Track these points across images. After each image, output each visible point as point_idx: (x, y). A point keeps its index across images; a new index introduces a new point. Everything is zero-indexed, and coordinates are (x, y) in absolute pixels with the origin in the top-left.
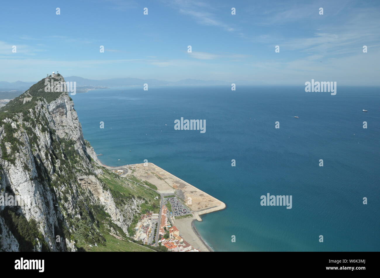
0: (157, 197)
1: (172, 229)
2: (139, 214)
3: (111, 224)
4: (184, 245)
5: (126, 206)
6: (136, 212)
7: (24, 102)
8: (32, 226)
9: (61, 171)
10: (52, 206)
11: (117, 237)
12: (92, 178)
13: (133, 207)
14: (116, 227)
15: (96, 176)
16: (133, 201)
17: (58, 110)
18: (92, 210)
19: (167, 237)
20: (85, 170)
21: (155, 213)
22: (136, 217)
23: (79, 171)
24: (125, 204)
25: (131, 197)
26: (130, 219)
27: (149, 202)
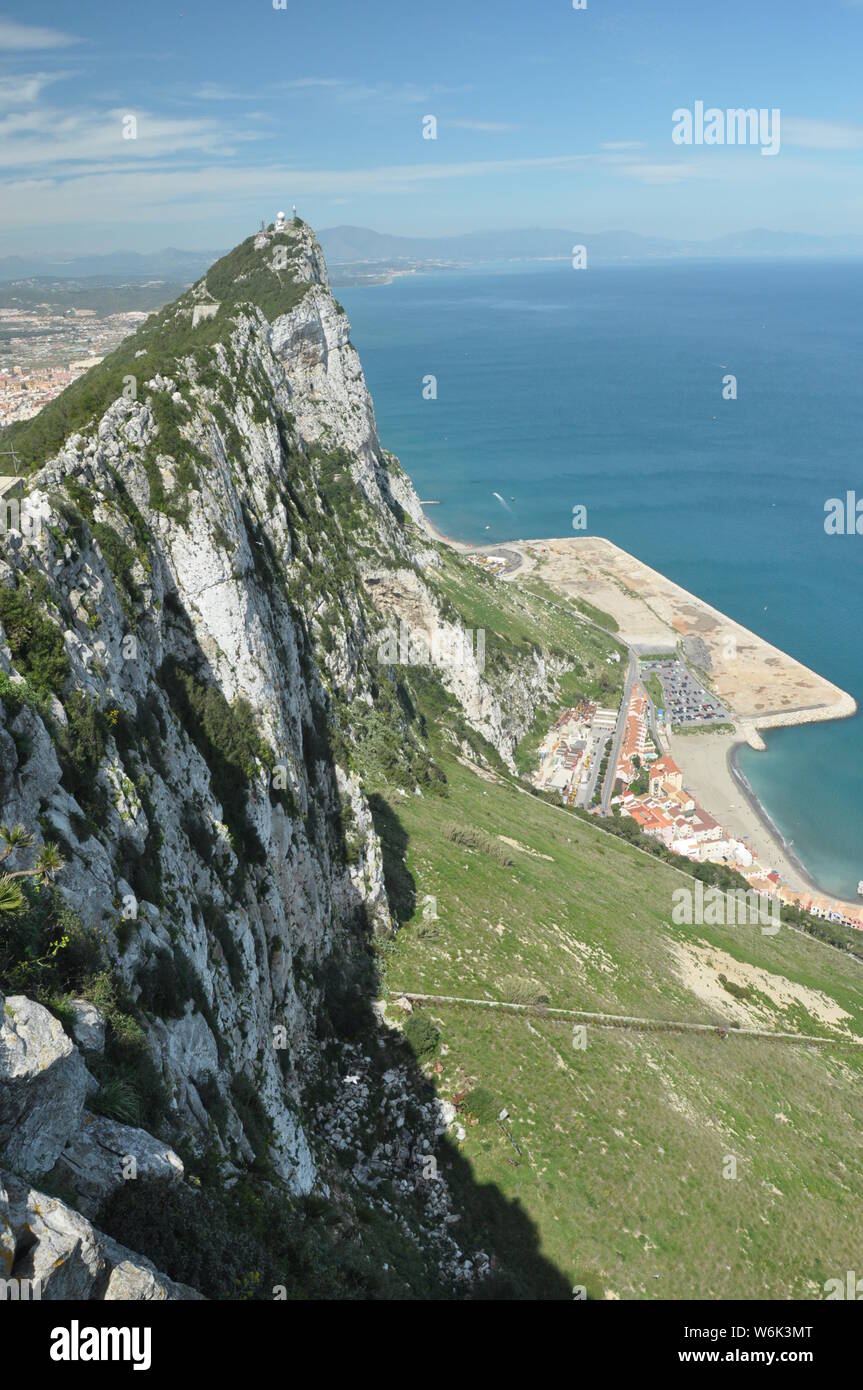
0: (617, 657)
1: (661, 766)
2: (552, 705)
3: (463, 732)
4: (697, 820)
5: (512, 678)
6: (543, 698)
7: (196, 321)
8: (242, 721)
9: (315, 552)
10: (295, 663)
11: (479, 771)
12: (407, 577)
13: (534, 682)
14: (478, 742)
15: (420, 573)
16: (534, 663)
17: (297, 347)
18: (407, 682)
19: (640, 788)
20: (384, 550)
21: (605, 706)
22: (542, 715)
23: (368, 553)
24: (509, 670)
25: (527, 648)
26: (523, 719)
27: (588, 670)
